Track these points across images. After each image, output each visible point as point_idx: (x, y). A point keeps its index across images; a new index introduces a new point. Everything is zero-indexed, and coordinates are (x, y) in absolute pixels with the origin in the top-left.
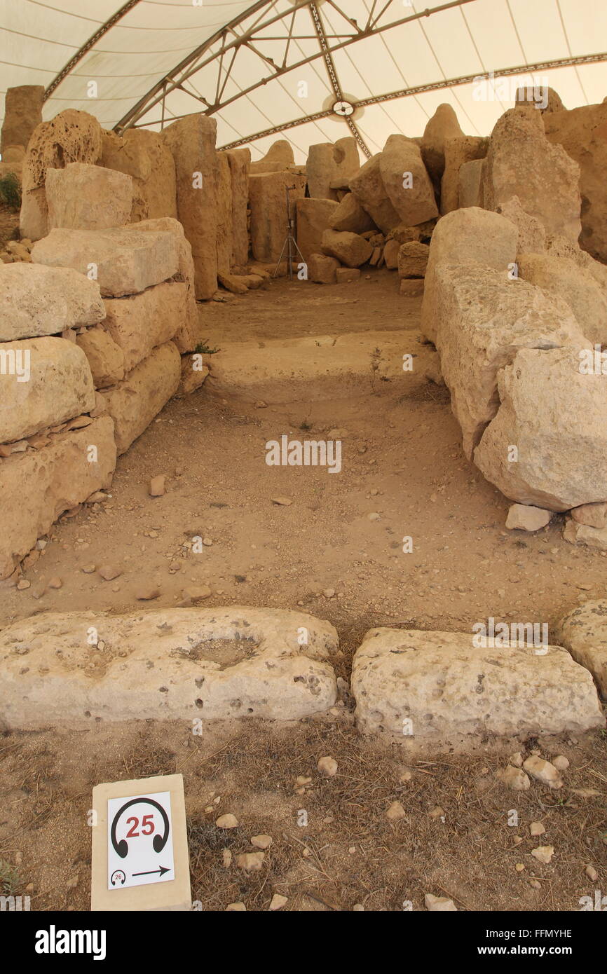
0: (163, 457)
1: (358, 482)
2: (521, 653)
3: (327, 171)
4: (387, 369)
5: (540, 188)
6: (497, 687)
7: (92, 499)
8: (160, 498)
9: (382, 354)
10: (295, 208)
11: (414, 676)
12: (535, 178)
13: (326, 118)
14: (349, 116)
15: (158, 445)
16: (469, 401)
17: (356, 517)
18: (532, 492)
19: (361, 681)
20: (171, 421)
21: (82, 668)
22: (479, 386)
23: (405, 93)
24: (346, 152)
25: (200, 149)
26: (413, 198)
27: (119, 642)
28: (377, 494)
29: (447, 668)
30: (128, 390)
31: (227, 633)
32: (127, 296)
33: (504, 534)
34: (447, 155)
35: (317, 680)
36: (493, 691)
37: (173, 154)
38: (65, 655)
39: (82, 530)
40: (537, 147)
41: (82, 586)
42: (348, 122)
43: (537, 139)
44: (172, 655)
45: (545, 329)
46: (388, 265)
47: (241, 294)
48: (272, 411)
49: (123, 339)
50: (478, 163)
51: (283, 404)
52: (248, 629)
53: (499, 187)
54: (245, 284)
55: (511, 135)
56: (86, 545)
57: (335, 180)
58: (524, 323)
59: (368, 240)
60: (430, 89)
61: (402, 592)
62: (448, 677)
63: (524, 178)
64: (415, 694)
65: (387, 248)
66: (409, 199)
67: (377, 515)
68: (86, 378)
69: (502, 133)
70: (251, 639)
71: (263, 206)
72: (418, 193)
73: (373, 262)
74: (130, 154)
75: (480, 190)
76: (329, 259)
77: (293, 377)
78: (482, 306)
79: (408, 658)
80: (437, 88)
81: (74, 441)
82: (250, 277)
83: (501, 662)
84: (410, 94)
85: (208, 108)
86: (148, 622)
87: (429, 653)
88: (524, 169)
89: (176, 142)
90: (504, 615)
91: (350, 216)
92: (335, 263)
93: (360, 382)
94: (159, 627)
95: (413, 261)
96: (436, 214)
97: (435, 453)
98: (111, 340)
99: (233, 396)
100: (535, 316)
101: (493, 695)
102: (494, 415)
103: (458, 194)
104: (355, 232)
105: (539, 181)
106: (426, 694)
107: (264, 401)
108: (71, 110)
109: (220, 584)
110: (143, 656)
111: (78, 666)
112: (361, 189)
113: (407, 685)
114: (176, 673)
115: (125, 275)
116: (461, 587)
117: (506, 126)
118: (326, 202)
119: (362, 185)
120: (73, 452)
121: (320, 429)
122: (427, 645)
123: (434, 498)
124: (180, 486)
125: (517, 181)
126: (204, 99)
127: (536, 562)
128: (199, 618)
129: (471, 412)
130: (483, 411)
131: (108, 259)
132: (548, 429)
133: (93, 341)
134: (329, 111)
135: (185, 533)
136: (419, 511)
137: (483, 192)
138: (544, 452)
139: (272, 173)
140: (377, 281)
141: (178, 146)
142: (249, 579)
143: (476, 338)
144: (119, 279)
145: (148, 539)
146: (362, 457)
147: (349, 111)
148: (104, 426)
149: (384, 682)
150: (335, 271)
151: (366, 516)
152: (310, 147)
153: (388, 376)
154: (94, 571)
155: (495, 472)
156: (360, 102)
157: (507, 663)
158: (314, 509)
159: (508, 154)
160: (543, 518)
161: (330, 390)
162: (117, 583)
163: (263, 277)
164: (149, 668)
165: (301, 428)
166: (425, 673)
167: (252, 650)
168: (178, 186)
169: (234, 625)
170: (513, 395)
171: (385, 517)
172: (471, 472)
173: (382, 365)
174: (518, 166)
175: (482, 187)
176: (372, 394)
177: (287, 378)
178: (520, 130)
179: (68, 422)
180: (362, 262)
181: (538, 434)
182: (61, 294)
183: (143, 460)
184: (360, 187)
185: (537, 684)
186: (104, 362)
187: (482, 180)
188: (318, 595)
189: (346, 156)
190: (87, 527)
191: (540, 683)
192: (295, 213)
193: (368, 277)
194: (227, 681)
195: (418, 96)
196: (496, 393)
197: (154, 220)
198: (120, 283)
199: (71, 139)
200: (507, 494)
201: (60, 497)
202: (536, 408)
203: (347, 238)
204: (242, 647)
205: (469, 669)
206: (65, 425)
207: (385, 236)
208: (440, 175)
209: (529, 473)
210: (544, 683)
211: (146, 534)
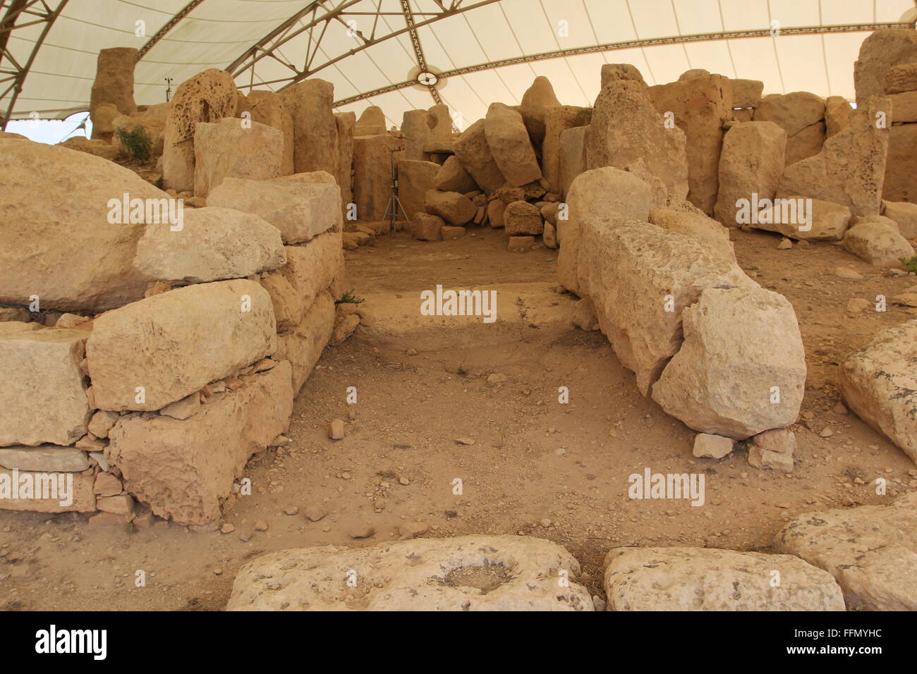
0: (332, 403)
1: (532, 421)
2: (763, 561)
3: (421, 135)
4: (535, 316)
5: (651, 152)
6: (752, 592)
7: (276, 444)
8: (341, 442)
9: (525, 303)
10: (397, 169)
11: (674, 587)
12: (647, 143)
13: (411, 87)
14: (433, 86)
15: (324, 390)
16: (648, 338)
17: (543, 454)
18: (719, 420)
19: (622, 596)
20: (331, 368)
21: (341, 601)
22: (662, 323)
23: (486, 66)
24: (439, 119)
25: (318, 111)
26: (518, 160)
27: (371, 574)
28: (555, 432)
29: (703, 578)
30: (299, 335)
31: (476, 559)
32: (298, 244)
33: (692, 462)
34: (548, 123)
35: (578, 598)
36: (750, 596)
37: (292, 115)
38: (321, 589)
39: (272, 474)
40: (647, 116)
41: (289, 527)
42: (432, 92)
43: (647, 109)
44: (430, 583)
45: (718, 271)
46: (492, 224)
47: (352, 250)
48: (425, 358)
49: (299, 284)
50: (581, 131)
51: (434, 352)
52: (496, 555)
53: (614, 151)
54: (354, 241)
55: (623, 105)
56: (281, 488)
57: (429, 144)
58: (699, 266)
59: (471, 199)
60: (509, 64)
61: (614, 519)
62: (705, 586)
63: (636, 143)
64: (678, 605)
65: (492, 207)
66: (514, 162)
67: (563, 451)
68: (272, 322)
69: (615, 103)
70: (501, 564)
71: (367, 167)
72: (523, 156)
73: (477, 221)
74: (263, 113)
75: (583, 153)
76: (434, 218)
77: (443, 325)
78: (653, 252)
79: (664, 571)
80: (516, 63)
81: (263, 383)
82: (358, 234)
83: (748, 569)
84: (490, 67)
85: (296, 74)
86: (395, 552)
87: (680, 567)
88: (636, 135)
89: (295, 104)
90: (719, 534)
91: (453, 177)
92: (440, 222)
93: (509, 329)
94: (407, 557)
95: (520, 219)
96: (539, 176)
97: (601, 393)
98: (290, 285)
99: (384, 344)
100: (706, 260)
101: (750, 600)
102: (678, 349)
103: (559, 157)
104: (460, 192)
105: (650, 146)
106: (688, 604)
107: (415, 349)
108: (215, 70)
109: (431, 520)
110: (404, 585)
111: (336, 599)
112: (464, 152)
113: (669, 596)
114: (441, 599)
115: (301, 223)
116: (669, 511)
117: (619, 97)
118: (427, 163)
119: (466, 149)
120: (262, 395)
121: (478, 374)
122: (675, 559)
123: (613, 433)
124: (356, 430)
125: (630, 145)
126: (294, 66)
127: (729, 485)
128: (446, 547)
129: (651, 349)
130: (665, 347)
131: (284, 208)
132: (736, 361)
133: (275, 285)
134: (414, 81)
135: (378, 474)
136: (602, 445)
137: (586, 156)
138: (732, 383)
139: (375, 136)
140: (482, 238)
141: (296, 108)
142: (459, 514)
143: (657, 280)
144: (295, 227)
145: (341, 480)
146: (528, 399)
147: (433, 81)
148: (284, 368)
149: (647, 595)
150: (440, 229)
151: (553, 451)
152: (405, 113)
153: (536, 323)
154: (297, 513)
155: (679, 405)
156: (443, 74)
157: (755, 570)
158: (499, 448)
159: (622, 121)
160: (725, 446)
161: (480, 337)
162: (325, 524)
163: (369, 234)
164: (413, 596)
165: (459, 374)
166: (684, 584)
167: (506, 574)
168: (295, 145)
169: (482, 552)
170: (701, 329)
171: (571, 453)
172: (650, 407)
173: (530, 313)
174: (630, 132)
175: (585, 152)
176: (520, 341)
177: (438, 326)
178: (632, 101)
179: (255, 364)
180: (466, 221)
181: (727, 365)
182: (255, 238)
183: (312, 404)
184: (463, 150)
185: (788, 587)
186: (284, 306)
187: (584, 145)
188: (534, 525)
189: (439, 123)
190: (275, 470)
191: (790, 586)
192: (397, 173)
193: (473, 235)
194: (494, 604)
195: (498, 69)
196: (680, 328)
197: (308, 173)
198: (296, 230)
199: (215, 96)
200: (691, 425)
201: (252, 440)
202: (724, 341)
203: (451, 198)
204: (494, 572)
205: (723, 577)
206: (252, 367)
207: (487, 196)
208: (541, 141)
209: (719, 403)
210: (794, 586)
211: (339, 475)
